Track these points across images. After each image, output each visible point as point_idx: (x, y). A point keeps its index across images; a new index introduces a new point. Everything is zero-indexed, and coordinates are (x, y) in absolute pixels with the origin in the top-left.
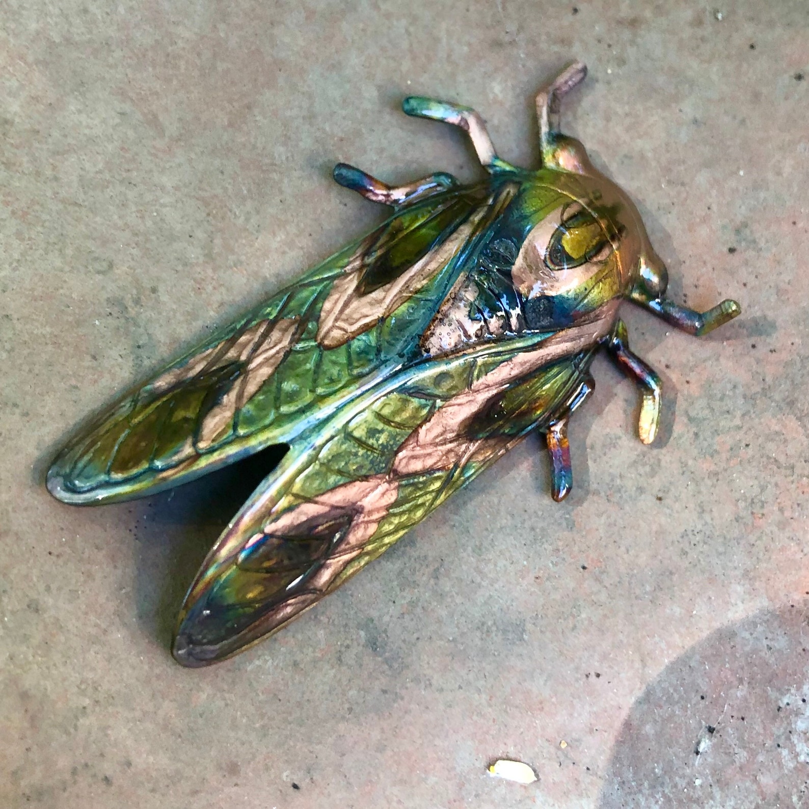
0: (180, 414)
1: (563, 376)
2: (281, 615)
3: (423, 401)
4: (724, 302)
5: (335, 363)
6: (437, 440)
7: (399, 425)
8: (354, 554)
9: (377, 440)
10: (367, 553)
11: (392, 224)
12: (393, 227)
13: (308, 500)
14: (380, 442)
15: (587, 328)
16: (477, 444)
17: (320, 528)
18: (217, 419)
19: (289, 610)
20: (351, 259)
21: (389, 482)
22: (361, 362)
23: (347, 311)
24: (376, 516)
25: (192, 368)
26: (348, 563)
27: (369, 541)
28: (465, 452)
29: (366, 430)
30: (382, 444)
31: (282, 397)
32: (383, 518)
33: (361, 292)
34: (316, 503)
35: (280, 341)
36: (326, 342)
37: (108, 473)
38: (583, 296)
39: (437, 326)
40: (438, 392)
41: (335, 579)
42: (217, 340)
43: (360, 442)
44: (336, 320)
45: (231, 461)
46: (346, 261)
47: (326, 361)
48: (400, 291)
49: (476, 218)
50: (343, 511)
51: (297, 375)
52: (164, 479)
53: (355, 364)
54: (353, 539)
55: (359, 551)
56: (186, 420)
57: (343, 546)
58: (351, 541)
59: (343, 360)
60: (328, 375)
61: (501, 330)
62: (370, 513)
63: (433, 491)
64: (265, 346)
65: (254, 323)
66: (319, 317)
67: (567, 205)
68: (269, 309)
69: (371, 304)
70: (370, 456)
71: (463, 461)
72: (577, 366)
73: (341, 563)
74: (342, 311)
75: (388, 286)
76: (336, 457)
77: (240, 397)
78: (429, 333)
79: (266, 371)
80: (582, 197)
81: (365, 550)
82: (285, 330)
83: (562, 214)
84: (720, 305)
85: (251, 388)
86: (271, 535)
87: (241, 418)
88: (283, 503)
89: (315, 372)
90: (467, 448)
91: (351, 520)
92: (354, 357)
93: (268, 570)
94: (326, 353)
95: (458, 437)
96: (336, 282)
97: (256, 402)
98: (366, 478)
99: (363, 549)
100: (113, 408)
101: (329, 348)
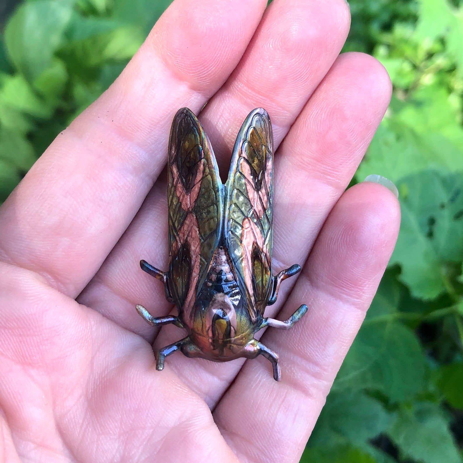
0: (256, 161)
1: (180, 292)
2: (173, 148)
3: (207, 236)
4: (164, 366)
5: (239, 217)
6: (190, 233)
7: (205, 223)
8: (174, 183)
9: (205, 213)
10: (172, 187)
11: (270, 272)
12: (268, 271)
13: (202, 178)
14: (204, 213)
15: (190, 310)
16: (180, 246)
17: (191, 177)
18: (247, 170)
19: (173, 152)
20: (267, 249)
21: (188, 209)
22: (233, 225)
23: (252, 234)
24: (181, 198)
25: (268, 176)
26: (173, 179)
27: (175, 190)
28: (180, 240)
29: (211, 211)
30: (203, 213)
31: (239, 194)
32: (179, 200)
33: (255, 243)
34: (200, 181)
35: (257, 207)
36: (247, 220)
37: (254, 128)
38: (202, 315)
39: (227, 257)
40: (206, 242)
41: (172, 172)
42: (271, 190)
43: (208, 206)
44: (252, 229)
45: (232, 164)
46: (268, 248)
47: (241, 215)
48: (247, 255)
49: (253, 299)
50: (191, 188)
51: (242, 203)
52: (240, 142)
53: (233, 223)
54: (180, 185)
55: (174, 185)
56: (253, 161)
57: (180, 181)
58: (180, 184)
59: (238, 220)
60: (237, 213)
61: (210, 278)
62: (184, 196)
63: (175, 222)
64: (259, 202)
65: (268, 205)
66: (256, 225)
67: (236, 333)
68: (269, 213)
69: (249, 243)
70: (202, 207)
71: (178, 238)
72: (180, 299)
73: (175, 177)
74: (253, 232)
75: (251, 253)
76: (209, 196)
77: (249, 182)
78: (227, 253)
79: (251, 196)
80: (235, 340)
81: (173, 188)
82: (259, 211)
83: (233, 327)
84: (164, 364)
85: (249, 187)
86: (200, 160)
87: (242, 177)
88: (207, 170)
89: (240, 209)
90: (181, 242)
91: (187, 189)
92: (236, 224)
93: (190, 153)
94: (243, 217)
95: (186, 241)
96: (263, 239)
97: (243, 185)
98: (196, 201)
99: (174, 187)
100: (272, 145)
101: (244, 219)
